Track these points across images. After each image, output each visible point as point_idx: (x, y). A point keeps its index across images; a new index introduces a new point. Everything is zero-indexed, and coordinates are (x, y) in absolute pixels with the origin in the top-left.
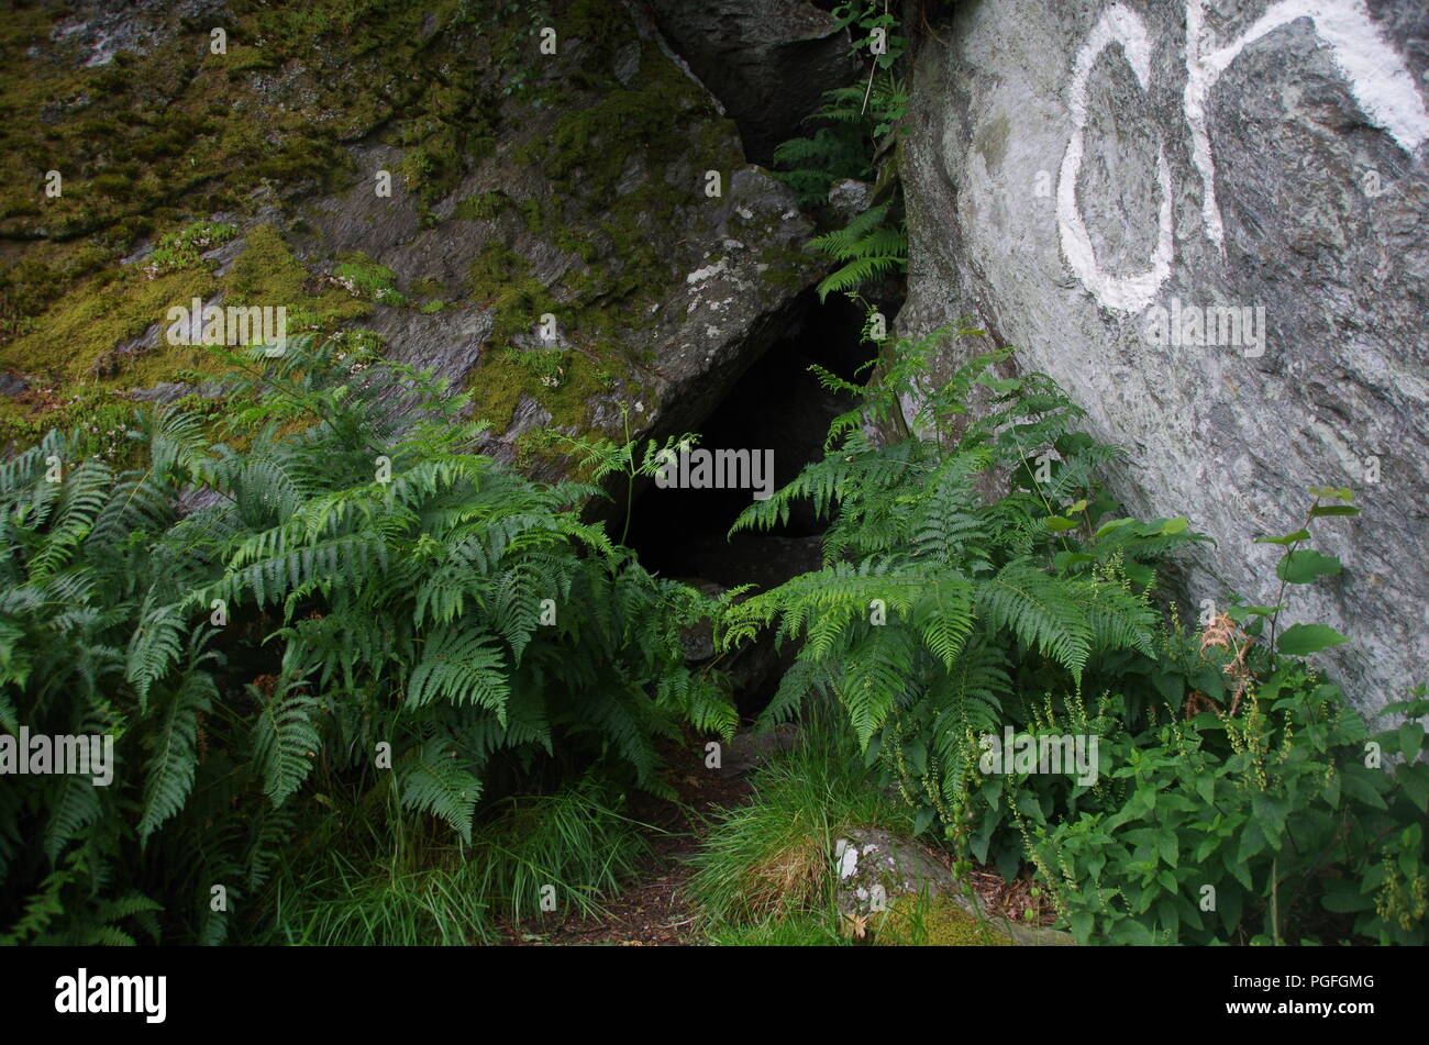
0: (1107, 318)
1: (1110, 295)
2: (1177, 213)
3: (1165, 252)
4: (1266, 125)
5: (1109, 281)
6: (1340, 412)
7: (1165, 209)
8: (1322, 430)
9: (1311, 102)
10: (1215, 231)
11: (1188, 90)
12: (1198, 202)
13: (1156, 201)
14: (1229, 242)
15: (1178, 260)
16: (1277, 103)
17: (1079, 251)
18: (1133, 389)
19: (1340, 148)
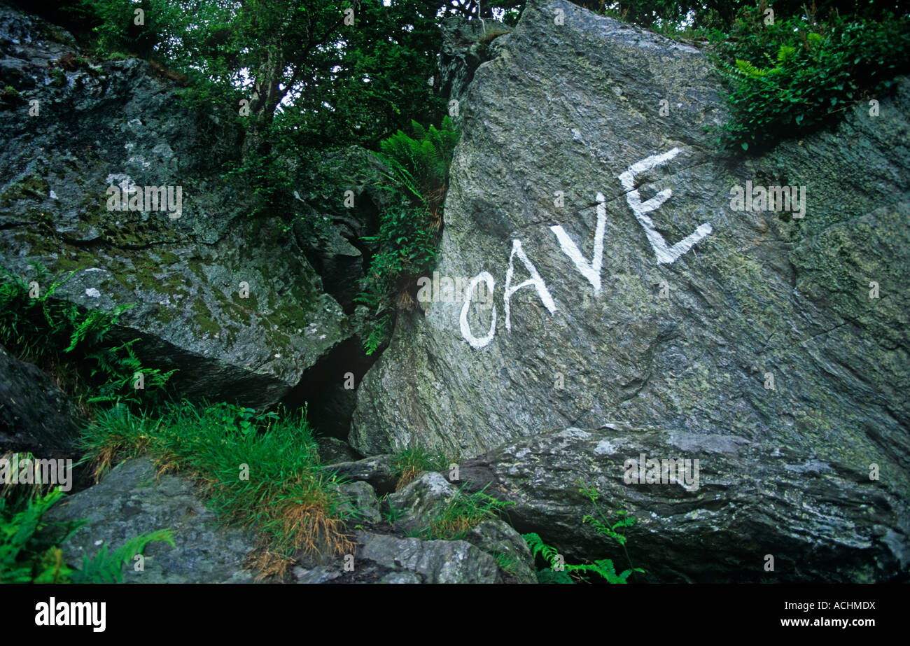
0: (472, 348)
1: (475, 343)
2: (498, 322)
3: (492, 332)
4: (524, 303)
5: (474, 339)
6: (534, 366)
7: (494, 322)
8: (530, 371)
9: (533, 300)
10: (508, 326)
11: (505, 294)
12: (504, 320)
13: (491, 320)
14: (512, 329)
15: (496, 334)
16: (527, 299)
17: (465, 331)
18: (479, 366)
19: (539, 310)
